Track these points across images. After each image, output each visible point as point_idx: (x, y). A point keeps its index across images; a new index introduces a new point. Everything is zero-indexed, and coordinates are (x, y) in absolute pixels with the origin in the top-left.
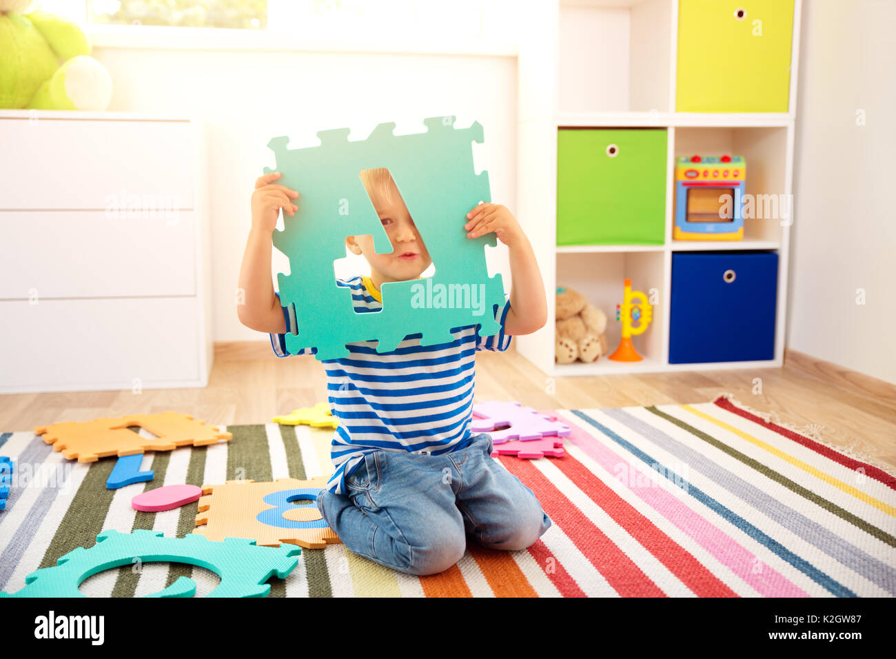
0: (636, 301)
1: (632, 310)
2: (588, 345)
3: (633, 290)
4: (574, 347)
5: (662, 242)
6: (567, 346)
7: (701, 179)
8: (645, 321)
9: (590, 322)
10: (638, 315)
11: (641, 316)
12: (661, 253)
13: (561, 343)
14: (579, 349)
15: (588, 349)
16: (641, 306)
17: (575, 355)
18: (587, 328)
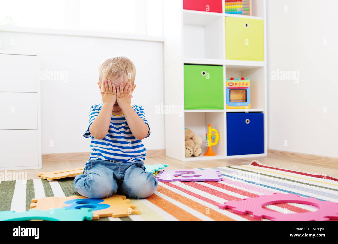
0: (213, 132)
1: (212, 136)
2: (197, 149)
3: (212, 128)
4: (192, 150)
5: (223, 109)
6: (189, 149)
7: (234, 86)
8: (217, 140)
9: (196, 141)
10: (214, 138)
11: (215, 138)
12: (222, 113)
13: (187, 149)
14: (193, 150)
15: (197, 150)
16: (215, 134)
17: (192, 153)
18: (195, 143)
